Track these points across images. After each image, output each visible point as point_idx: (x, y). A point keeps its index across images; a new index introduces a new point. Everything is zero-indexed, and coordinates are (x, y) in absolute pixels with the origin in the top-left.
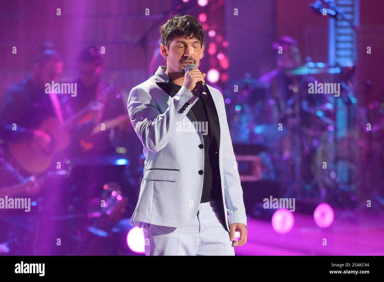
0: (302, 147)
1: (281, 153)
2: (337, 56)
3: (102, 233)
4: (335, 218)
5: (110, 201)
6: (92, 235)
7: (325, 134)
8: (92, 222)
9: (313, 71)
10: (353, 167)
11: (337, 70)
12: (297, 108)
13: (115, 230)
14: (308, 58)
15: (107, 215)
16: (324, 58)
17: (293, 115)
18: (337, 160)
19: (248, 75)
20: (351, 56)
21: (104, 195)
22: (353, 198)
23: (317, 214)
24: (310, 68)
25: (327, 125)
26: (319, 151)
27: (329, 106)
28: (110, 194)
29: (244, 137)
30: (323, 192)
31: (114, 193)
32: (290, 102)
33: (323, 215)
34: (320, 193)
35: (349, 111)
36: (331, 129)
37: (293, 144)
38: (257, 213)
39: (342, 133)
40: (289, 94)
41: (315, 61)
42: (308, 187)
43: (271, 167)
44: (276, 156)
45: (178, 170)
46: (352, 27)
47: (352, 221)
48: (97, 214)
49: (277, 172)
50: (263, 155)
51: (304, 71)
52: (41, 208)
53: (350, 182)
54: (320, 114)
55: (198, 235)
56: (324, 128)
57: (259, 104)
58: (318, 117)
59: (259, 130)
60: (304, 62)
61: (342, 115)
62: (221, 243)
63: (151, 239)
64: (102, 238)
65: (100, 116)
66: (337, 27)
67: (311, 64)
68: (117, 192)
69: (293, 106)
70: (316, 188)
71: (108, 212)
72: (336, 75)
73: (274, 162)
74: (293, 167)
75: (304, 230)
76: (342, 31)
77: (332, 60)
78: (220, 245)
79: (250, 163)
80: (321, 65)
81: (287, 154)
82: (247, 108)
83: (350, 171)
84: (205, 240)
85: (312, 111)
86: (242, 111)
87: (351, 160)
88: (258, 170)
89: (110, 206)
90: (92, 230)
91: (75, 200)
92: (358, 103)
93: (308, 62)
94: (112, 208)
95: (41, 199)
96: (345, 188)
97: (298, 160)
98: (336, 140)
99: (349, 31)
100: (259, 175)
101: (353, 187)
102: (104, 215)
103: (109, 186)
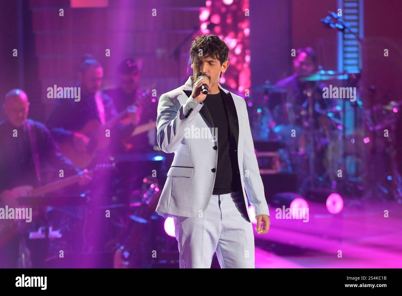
0: (315, 144)
1: (297, 150)
2: (345, 65)
3: (142, 221)
4: (345, 205)
5: (149, 193)
6: (133, 222)
7: (336, 132)
8: (133, 211)
9: (324, 78)
10: (360, 161)
11: (345, 77)
12: (311, 110)
13: (153, 218)
14: (320, 67)
15: (147, 204)
16: (334, 67)
17: (307, 117)
18: (345, 155)
19: (267, 82)
20: (357, 65)
21: (144, 187)
22: (360, 188)
23: (329, 203)
24: (322, 75)
25: (338, 124)
26: (330, 147)
27: (339, 108)
28: (149, 186)
29: (265, 135)
30: (334, 183)
31: (152, 186)
32: (304, 105)
33: (334, 203)
34: (332, 184)
35: (356, 112)
36: (340, 128)
37: (308, 141)
38: (276, 202)
39: (350, 132)
40: (304, 98)
41: (326, 69)
42: (321, 179)
43: (288, 162)
44: (293, 152)
45: (193, 168)
46: (358, 39)
47: (360, 208)
48: (138, 204)
49: (293, 166)
50: (281, 151)
51: (316, 78)
52: (89, 199)
53: (357, 174)
54: (330, 115)
55: (220, 222)
56: (334, 127)
57: (277, 107)
58: (329, 118)
59: (277, 129)
60: (316, 71)
61: (350, 116)
62: (241, 230)
63: (180, 226)
64: (143, 224)
65: (138, 119)
66: (344, 39)
67: (323, 72)
68: (155, 185)
69: (307, 109)
70: (328, 179)
71: (147, 202)
72: (344, 80)
73: (291, 157)
74: (308, 161)
75: (317, 216)
76: (349, 43)
77: (340, 68)
78: (240, 232)
79: (271, 158)
80: (331, 72)
81: (302, 150)
82: (267, 110)
83: (357, 165)
84: (226, 227)
85: (323, 112)
86: (263, 113)
87: (358, 155)
88: (278, 163)
89: (149, 196)
90: (134, 218)
91: (118, 191)
92: (363, 105)
93: (320, 70)
94: (151, 198)
95: (88, 192)
96: (354, 180)
97: (312, 155)
98: (344, 137)
99: (355, 43)
100: (278, 168)
101: (360, 179)
102: (144, 205)
103: (148, 179)
